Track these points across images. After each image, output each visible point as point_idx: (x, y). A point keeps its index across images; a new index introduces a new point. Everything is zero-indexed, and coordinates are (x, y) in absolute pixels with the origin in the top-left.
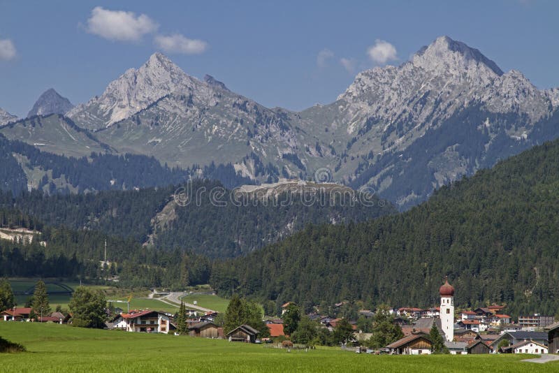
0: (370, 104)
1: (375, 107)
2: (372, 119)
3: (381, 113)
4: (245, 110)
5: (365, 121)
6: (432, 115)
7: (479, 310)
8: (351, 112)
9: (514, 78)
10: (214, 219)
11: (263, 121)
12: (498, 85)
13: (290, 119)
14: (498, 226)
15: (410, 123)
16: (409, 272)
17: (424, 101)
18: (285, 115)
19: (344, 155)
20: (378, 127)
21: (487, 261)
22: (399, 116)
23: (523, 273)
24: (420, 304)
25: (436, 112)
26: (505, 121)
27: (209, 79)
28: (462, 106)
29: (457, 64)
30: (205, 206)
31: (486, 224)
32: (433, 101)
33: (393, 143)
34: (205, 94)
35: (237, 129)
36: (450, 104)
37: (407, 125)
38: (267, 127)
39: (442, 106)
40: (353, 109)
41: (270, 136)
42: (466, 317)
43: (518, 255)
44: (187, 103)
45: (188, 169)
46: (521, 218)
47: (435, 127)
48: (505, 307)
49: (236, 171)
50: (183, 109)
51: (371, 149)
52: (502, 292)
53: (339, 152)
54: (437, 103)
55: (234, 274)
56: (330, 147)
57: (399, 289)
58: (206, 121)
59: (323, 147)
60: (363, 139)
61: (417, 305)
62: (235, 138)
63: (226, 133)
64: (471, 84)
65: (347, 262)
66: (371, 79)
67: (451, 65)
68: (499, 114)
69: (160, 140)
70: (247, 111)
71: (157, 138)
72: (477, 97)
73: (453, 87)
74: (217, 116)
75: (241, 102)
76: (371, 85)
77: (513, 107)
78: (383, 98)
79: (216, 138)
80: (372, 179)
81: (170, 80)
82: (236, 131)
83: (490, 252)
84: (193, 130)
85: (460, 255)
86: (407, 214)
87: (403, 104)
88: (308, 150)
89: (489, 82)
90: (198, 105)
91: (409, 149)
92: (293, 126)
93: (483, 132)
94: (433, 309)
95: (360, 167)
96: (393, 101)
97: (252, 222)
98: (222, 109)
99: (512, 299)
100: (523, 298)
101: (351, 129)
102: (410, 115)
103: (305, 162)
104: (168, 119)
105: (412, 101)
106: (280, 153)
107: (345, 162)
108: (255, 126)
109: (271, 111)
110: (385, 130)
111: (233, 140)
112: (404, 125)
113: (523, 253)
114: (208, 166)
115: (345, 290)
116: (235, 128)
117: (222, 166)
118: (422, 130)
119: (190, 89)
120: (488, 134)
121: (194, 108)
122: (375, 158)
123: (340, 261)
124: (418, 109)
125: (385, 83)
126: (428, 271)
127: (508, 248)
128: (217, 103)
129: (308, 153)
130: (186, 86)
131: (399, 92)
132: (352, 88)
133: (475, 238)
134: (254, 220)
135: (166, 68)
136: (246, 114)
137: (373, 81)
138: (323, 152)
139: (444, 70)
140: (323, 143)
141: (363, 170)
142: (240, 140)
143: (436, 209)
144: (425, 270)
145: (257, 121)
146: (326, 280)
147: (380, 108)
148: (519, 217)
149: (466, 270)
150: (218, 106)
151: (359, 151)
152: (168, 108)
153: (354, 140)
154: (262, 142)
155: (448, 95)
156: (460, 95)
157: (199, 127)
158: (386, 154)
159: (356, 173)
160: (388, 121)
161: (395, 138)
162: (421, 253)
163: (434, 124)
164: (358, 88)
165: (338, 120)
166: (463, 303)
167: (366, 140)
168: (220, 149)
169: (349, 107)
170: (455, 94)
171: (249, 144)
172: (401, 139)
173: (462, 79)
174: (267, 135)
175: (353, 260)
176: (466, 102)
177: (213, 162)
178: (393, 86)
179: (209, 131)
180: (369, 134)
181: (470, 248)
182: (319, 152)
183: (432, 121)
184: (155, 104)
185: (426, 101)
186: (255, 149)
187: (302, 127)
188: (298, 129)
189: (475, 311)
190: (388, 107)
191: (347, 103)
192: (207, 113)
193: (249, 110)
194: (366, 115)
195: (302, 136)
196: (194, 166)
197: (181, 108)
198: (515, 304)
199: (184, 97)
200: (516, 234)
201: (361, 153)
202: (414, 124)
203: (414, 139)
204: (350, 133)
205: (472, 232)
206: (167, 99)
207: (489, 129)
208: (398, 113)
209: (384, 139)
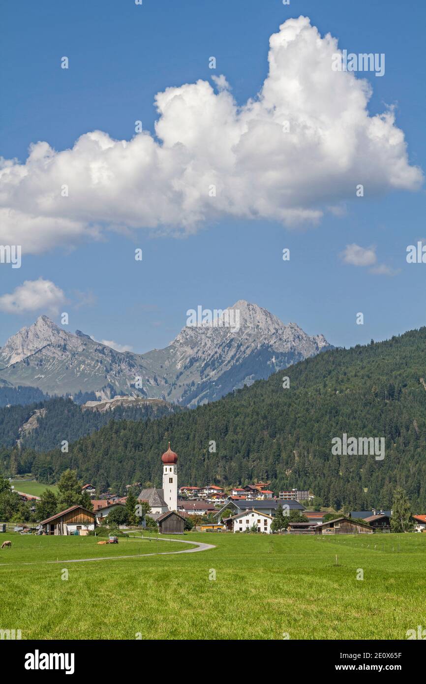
0: (192, 348)
1: (196, 350)
2: (193, 358)
3: (200, 354)
4: (104, 354)
5: (188, 360)
6: (235, 355)
7: (247, 487)
8: (179, 354)
9: (292, 328)
10: (66, 427)
11: (116, 361)
12: (281, 333)
13: (135, 360)
14: (265, 418)
15: (220, 361)
16: (190, 457)
17: (229, 345)
18: (132, 356)
19: (174, 384)
20: (198, 364)
21: (255, 447)
22: (212, 357)
23: (284, 455)
24: (199, 483)
25: (238, 353)
26: (286, 358)
27: (79, 333)
28: (256, 348)
29: (252, 319)
30: (59, 417)
31: (255, 417)
32: (236, 345)
33: (208, 375)
34: (75, 343)
35: (98, 367)
36: (248, 347)
37: (218, 362)
38: (119, 366)
39: (242, 349)
40: (180, 352)
41: (121, 371)
42: (236, 493)
43: (280, 441)
44: (62, 349)
45: (63, 395)
46: (283, 411)
47: (238, 363)
48: (270, 484)
49: (97, 397)
50: (60, 354)
51: (193, 379)
52: (267, 472)
53: (171, 381)
54: (239, 346)
55: (50, 463)
56: (164, 378)
57: (182, 472)
58: (76, 362)
59: (159, 379)
60: (188, 372)
61: (196, 484)
62: (97, 374)
63: (90, 370)
64: (262, 333)
65: (141, 451)
66: (192, 330)
67: (248, 320)
68: (282, 353)
69: (43, 376)
70: (105, 355)
71: (41, 374)
72: (266, 342)
73: (249, 335)
74: (84, 358)
75: (100, 348)
76: (193, 335)
77: (291, 348)
78: (201, 343)
79: (83, 374)
80: (193, 401)
81: (51, 334)
82: (97, 368)
83: (257, 439)
84: (67, 369)
85: (233, 442)
86: (193, 411)
87: (215, 347)
88: (148, 381)
89: (274, 331)
90: (71, 351)
91: (220, 379)
92: (138, 364)
93: (271, 366)
94: (209, 487)
95: (185, 392)
96: (208, 345)
97: (94, 428)
98: (87, 354)
99: (276, 478)
100: (284, 476)
101: (179, 366)
102: (220, 355)
103: (146, 389)
104: (49, 361)
105: (221, 345)
106: (128, 384)
107: (175, 388)
108: (111, 365)
109: (122, 354)
110: (203, 366)
111: (95, 375)
112: (216, 362)
113: (284, 439)
114: (77, 393)
115: (138, 474)
116: (97, 367)
117: (87, 393)
118: (228, 366)
119: (64, 340)
120: (274, 367)
121: (68, 353)
122: (196, 386)
123: (135, 450)
124: (226, 351)
125: (202, 333)
126: (206, 456)
127: (273, 436)
128: (84, 349)
129: (148, 383)
130: (62, 338)
131: (212, 339)
132: (179, 337)
133: (246, 428)
134: (96, 427)
135: (49, 326)
136: (105, 356)
137: (194, 332)
138: (159, 382)
139: (243, 323)
140: (159, 376)
141: (187, 394)
142: (100, 375)
143: (216, 406)
144: (204, 455)
145: (112, 361)
146: (123, 466)
147: (199, 350)
148: (282, 410)
149: (238, 454)
150: (85, 351)
151: (184, 381)
152: (49, 354)
153: (181, 373)
154: (116, 376)
155: (246, 341)
156: (255, 340)
157: (71, 366)
158: (203, 383)
159: (182, 396)
160: (204, 359)
161: (210, 372)
162: (201, 442)
163: (237, 361)
164: (183, 337)
165: (170, 360)
166: (235, 482)
167: (189, 373)
168: (86, 381)
169: (177, 350)
170: (251, 340)
171: (106, 377)
172: (214, 372)
173: (255, 329)
174: (119, 370)
175: (146, 448)
176: (259, 346)
177: (81, 391)
178: (208, 335)
179: (78, 369)
180: (191, 370)
181: (242, 436)
182: (156, 382)
183: (235, 359)
184: (40, 350)
185: (231, 345)
186: (111, 381)
187: (145, 365)
188: (141, 366)
189: (244, 488)
190: (204, 350)
191: (175, 348)
192: (76, 357)
193: (107, 354)
194: (190, 356)
195: (144, 372)
196: (67, 394)
197: (58, 353)
198: (277, 480)
199: (60, 345)
200: (279, 425)
201: (186, 382)
202: (223, 362)
203: (223, 372)
204: (178, 368)
205: (243, 423)
206: (48, 347)
207: (275, 364)
208: (212, 354)
209: (202, 372)
